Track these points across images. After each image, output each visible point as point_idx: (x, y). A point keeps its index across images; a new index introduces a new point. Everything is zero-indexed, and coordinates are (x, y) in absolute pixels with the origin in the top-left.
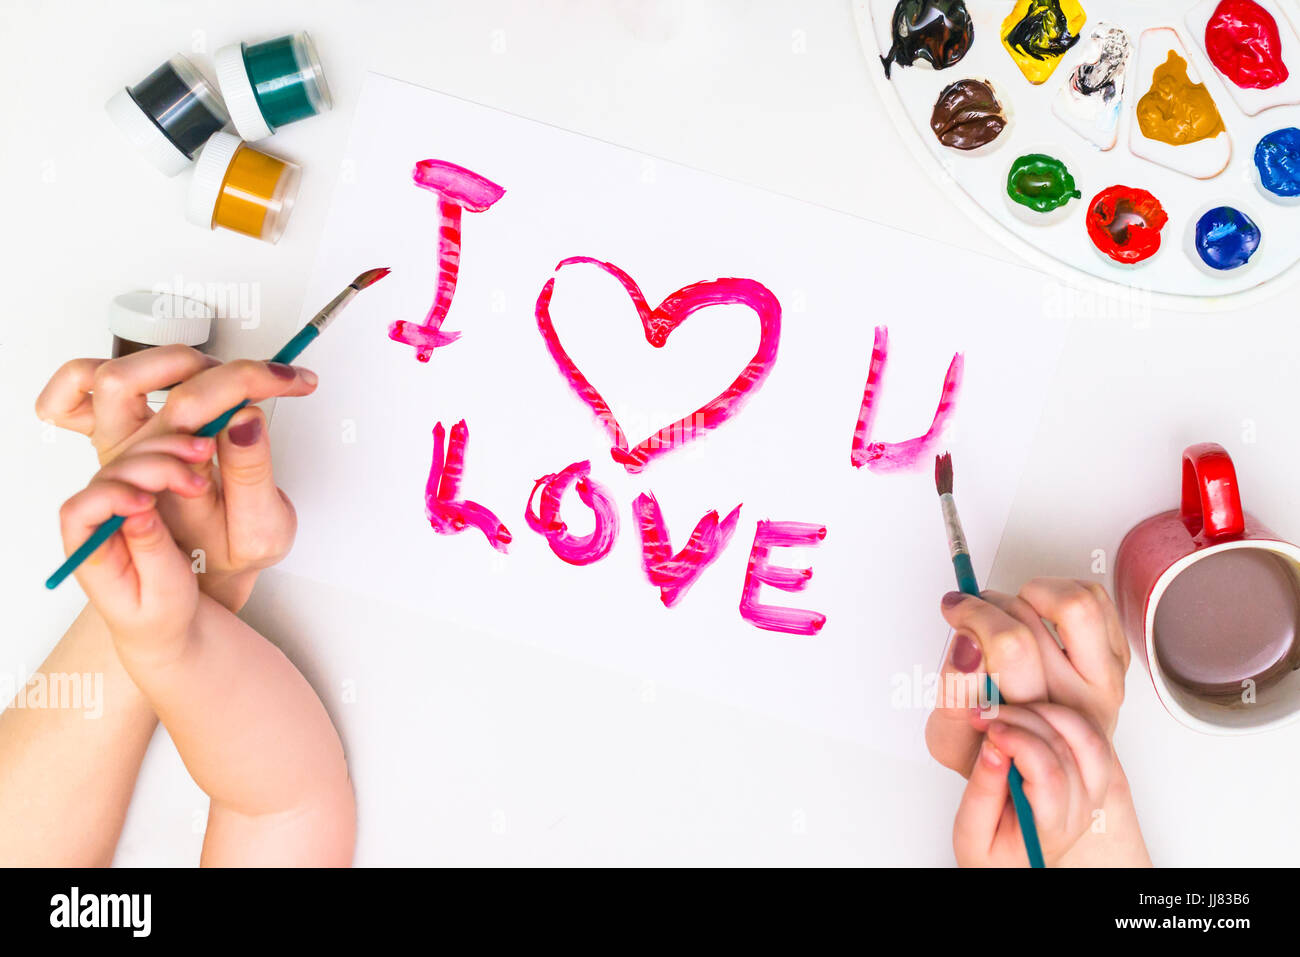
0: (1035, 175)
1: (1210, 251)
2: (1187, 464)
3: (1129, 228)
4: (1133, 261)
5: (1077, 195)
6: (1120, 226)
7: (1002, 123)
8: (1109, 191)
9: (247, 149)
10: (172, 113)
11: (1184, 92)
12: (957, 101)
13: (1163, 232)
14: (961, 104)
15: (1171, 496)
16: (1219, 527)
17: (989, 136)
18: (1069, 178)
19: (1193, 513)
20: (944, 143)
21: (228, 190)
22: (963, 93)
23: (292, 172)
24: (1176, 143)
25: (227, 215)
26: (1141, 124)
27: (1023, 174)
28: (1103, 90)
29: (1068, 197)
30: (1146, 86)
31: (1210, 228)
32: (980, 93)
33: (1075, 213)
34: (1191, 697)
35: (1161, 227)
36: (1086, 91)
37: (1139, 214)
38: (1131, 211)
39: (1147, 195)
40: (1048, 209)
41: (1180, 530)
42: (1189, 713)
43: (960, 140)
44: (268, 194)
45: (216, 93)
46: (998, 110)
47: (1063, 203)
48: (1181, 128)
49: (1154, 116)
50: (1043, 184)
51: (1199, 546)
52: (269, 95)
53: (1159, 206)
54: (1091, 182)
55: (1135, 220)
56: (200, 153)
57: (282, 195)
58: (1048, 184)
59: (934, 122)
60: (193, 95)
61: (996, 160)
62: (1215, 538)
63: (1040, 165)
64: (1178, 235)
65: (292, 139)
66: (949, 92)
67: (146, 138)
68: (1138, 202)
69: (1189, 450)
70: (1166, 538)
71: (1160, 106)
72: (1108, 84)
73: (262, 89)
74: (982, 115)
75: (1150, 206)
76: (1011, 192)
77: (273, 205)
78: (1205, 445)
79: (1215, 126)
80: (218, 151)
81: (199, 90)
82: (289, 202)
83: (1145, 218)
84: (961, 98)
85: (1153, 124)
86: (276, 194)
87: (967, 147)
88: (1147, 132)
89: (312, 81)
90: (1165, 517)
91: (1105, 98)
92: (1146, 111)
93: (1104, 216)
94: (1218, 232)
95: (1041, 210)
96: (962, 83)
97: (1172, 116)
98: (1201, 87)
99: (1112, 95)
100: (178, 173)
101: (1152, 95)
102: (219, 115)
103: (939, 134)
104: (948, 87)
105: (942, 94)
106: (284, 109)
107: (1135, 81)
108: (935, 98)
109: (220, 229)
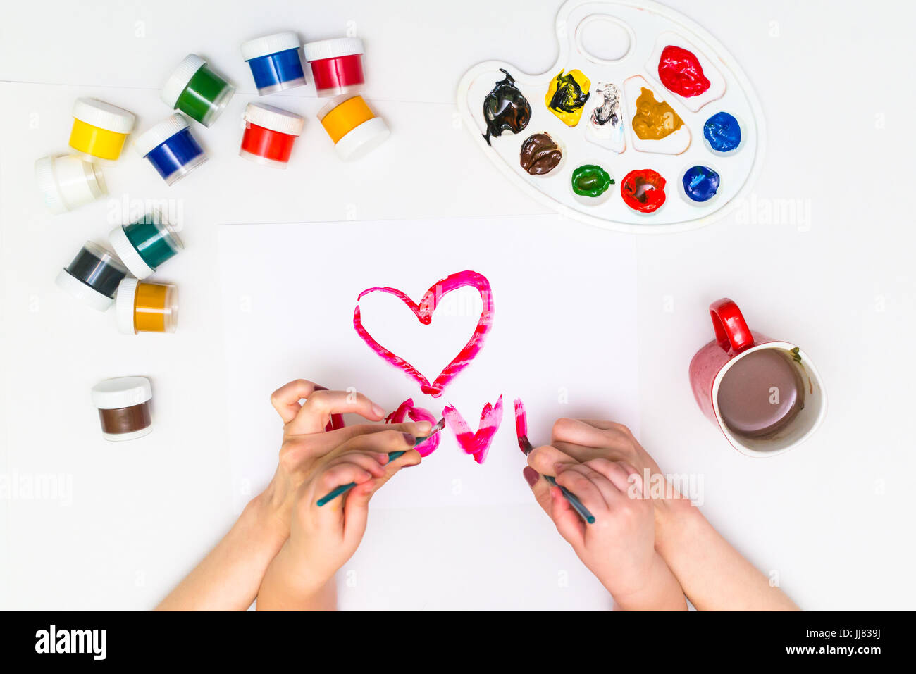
0: (586, 177)
1: (694, 193)
2: (713, 313)
3: (646, 192)
4: (653, 210)
5: (613, 182)
6: (641, 193)
7: (559, 153)
8: (629, 175)
9: (142, 284)
10: (94, 276)
11: (656, 109)
12: (532, 149)
13: (665, 190)
14: (534, 149)
15: (710, 334)
16: (740, 343)
17: (555, 163)
18: (606, 174)
19: (723, 339)
20: (531, 174)
21: (138, 310)
22: (534, 142)
23: (172, 290)
24: (659, 138)
25: (142, 324)
26: (637, 133)
27: (579, 178)
28: (611, 120)
29: (608, 184)
30: (633, 111)
31: (691, 180)
32: (543, 140)
33: (615, 191)
34: (750, 441)
35: (663, 188)
36: (602, 123)
37: (649, 183)
38: (645, 183)
39: (650, 171)
40: (599, 194)
41: (720, 351)
42: (752, 449)
43: (540, 169)
44: (162, 306)
45: (116, 258)
46: (556, 147)
47: (607, 188)
48: (659, 129)
49: (643, 127)
50: (591, 181)
51: (732, 357)
52: (144, 251)
53: (659, 176)
54: (618, 174)
55: (648, 187)
56: (116, 294)
57: (170, 304)
58: (595, 180)
59: (522, 164)
60: (103, 262)
61: (562, 175)
62: (739, 350)
63: (588, 171)
64: (674, 189)
65: (168, 271)
66: (526, 144)
67: (83, 294)
68: (647, 177)
69: (712, 306)
70: (713, 357)
71: (645, 120)
72: (613, 116)
73: (141, 248)
74: (548, 152)
75: (654, 178)
76: (576, 191)
77: (167, 311)
78: (720, 301)
79: (678, 123)
80: (126, 290)
81: (106, 258)
82: (175, 307)
83: (654, 185)
84: (534, 146)
85: (643, 131)
86: (166, 304)
87: (544, 172)
88: (641, 137)
89: (168, 235)
90: (709, 346)
91: (613, 124)
92: (638, 125)
93: (631, 190)
94: (695, 181)
95: (595, 196)
96: (532, 138)
97: (652, 124)
98: (664, 104)
99: (617, 121)
100: (108, 308)
101: (639, 115)
102: (122, 270)
103: (527, 169)
104: (525, 142)
105: (522, 146)
106: (158, 254)
107: (627, 110)
108: (519, 150)
109: (141, 334)
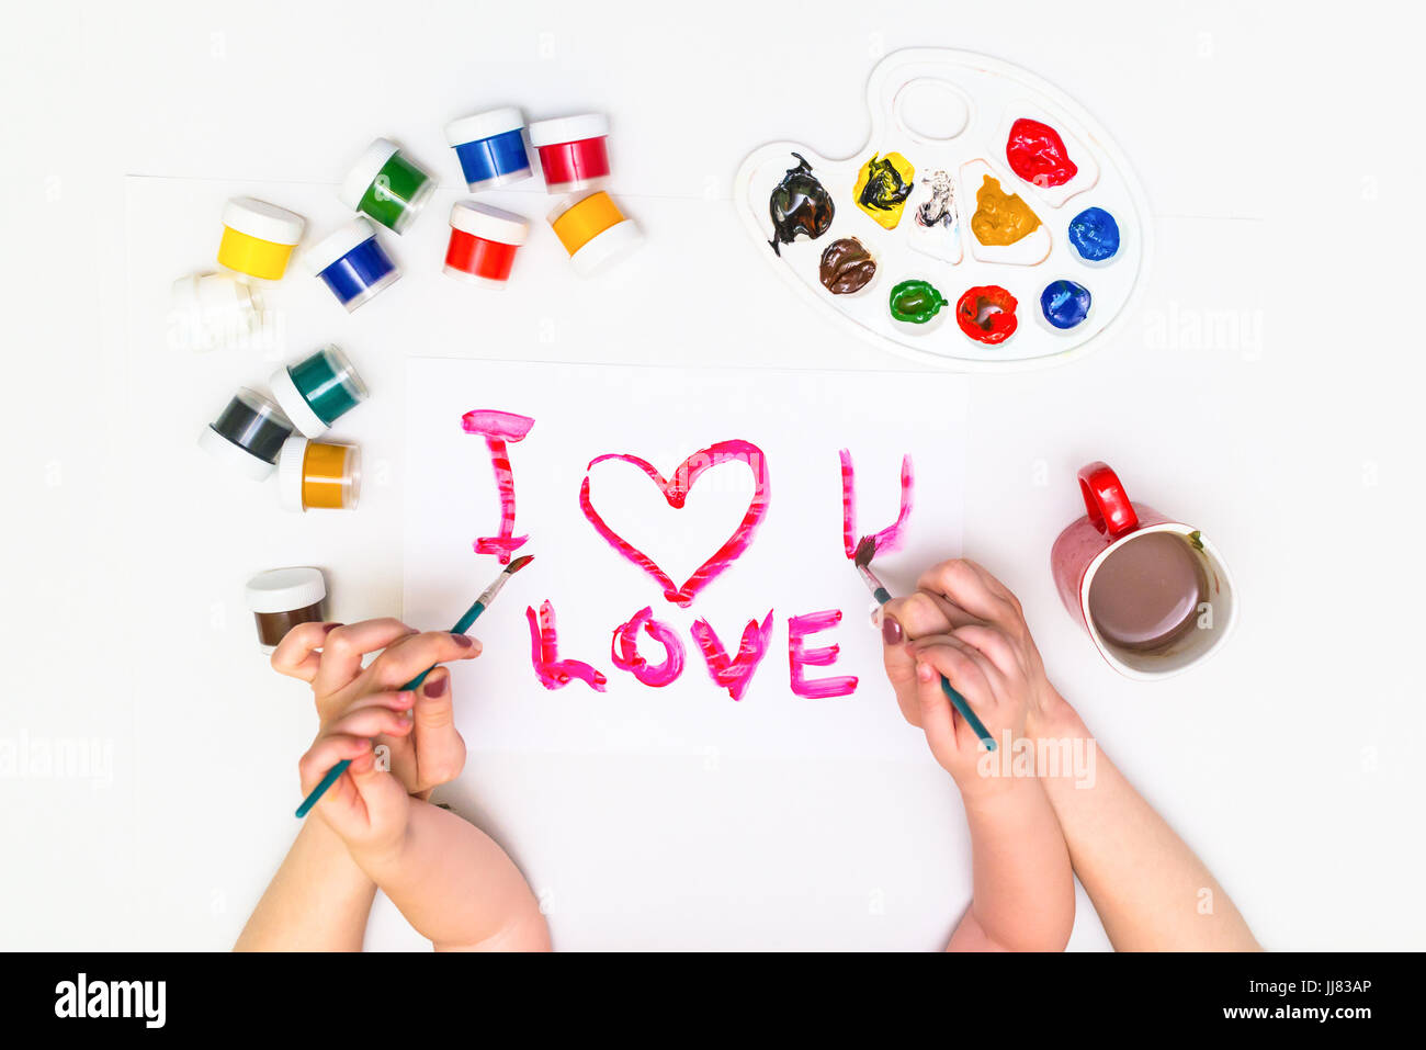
0: (909, 297)
1: (1056, 316)
2: (1082, 482)
3: (991, 316)
4: (1000, 341)
5: (945, 303)
6: (984, 318)
7: (873, 265)
8: (968, 294)
9: (314, 444)
10: (249, 435)
11: (1003, 204)
12: (835, 260)
13: (1016, 313)
14: (839, 258)
15: (1079, 509)
16: (1120, 524)
17: (867, 278)
18: (935, 291)
19: (1097, 515)
20: (835, 293)
21: (308, 479)
22: (838, 251)
23: (353, 452)
24: (1007, 244)
25: (313, 499)
26: (977, 235)
27: (900, 299)
28: (942, 219)
29: (939, 306)
30: (973, 207)
31: (1052, 300)
32: (851, 248)
33: (948, 316)
34: (1132, 656)
35: (1014, 309)
36: (930, 223)
37: (996, 305)
38: (988, 304)
39: (996, 288)
40: (927, 319)
41: (1092, 531)
42: (1136, 669)
43: (847, 287)
44: (340, 474)
45: (278, 410)
46: (868, 256)
47: (937, 312)
48: (1009, 230)
49: (985, 228)
50: (915, 303)
51: (1109, 542)
52: (317, 400)
53: (1009, 294)
54: (953, 292)
55: (993, 310)
56: (279, 458)
57: (350, 469)
58: (921, 301)
59: (822, 279)
60: (261, 416)
61: (878, 293)
62: (1118, 533)
63: (911, 288)
64: (1029, 312)
65: (346, 426)
66: (828, 253)
67: (236, 459)
68: (993, 295)
69: (1081, 472)
70: (1083, 542)
71: (988, 219)
72: (944, 214)
73: (312, 396)
74: (857, 263)
75: (1002, 296)
76: (895, 315)
77: (345, 481)
78: (1091, 466)
79: (1034, 223)
80: (292, 452)
81: (265, 411)
82: (357, 475)
83: (1001, 306)
84: (838, 255)
85: (987, 235)
86: (346, 472)
87: (853, 290)
88: (984, 241)
89: (348, 380)
90: (1079, 524)
91: (945, 225)
92: (979, 226)
93: (969, 313)
94: (1058, 301)
95: (920, 322)
96: (836, 244)
97: (999, 224)
98: (1015, 197)
99: (950, 221)
100: (266, 477)
101: (980, 213)
102: (287, 426)
103: (829, 286)
104: (826, 250)
105: (823, 256)
106: (332, 407)
107: (965, 205)
108: (818, 261)
109: (311, 511)
